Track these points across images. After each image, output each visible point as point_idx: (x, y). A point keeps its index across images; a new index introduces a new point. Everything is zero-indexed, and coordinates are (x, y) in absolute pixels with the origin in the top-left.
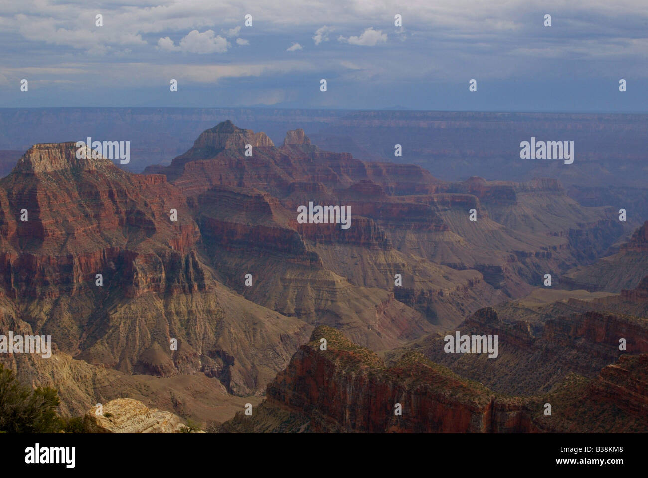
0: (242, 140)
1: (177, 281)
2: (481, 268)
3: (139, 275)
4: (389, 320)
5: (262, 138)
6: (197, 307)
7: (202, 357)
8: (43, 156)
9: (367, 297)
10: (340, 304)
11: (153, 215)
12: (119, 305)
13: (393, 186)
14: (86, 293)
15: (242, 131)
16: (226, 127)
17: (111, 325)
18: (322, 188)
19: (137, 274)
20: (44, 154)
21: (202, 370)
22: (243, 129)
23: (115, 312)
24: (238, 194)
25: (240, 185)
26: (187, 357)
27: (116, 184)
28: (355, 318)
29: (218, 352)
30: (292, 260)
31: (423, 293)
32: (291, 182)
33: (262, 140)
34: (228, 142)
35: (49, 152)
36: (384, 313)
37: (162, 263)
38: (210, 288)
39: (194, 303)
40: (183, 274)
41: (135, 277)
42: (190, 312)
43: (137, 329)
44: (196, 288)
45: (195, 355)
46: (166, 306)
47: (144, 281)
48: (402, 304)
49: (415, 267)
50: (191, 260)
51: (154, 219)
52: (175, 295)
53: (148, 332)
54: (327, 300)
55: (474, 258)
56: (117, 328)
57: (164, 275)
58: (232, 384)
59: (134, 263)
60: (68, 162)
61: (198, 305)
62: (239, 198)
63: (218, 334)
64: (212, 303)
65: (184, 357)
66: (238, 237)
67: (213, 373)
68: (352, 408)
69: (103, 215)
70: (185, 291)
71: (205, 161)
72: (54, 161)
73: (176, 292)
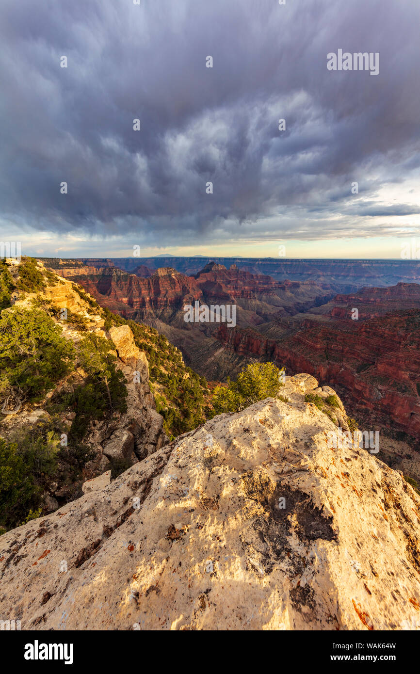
0: (216, 267)
2: (284, 307)
4: (253, 320)
9: (247, 313)
16: (212, 264)
18: (239, 282)
20: (161, 270)
25: (215, 280)
28: (243, 318)
31: (265, 313)
34: (212, 268)
48: (258, 316)
49: (263, 306)
51: (190, 289)
55: (283, 304)
58: (207, 333)
60: (168, 273)
62: (214, 284)
66: (213, 295)
67: (202, 331)
68: (231, 339)
69: (176, 288)
71: (206, 273)
72: (164, 272)
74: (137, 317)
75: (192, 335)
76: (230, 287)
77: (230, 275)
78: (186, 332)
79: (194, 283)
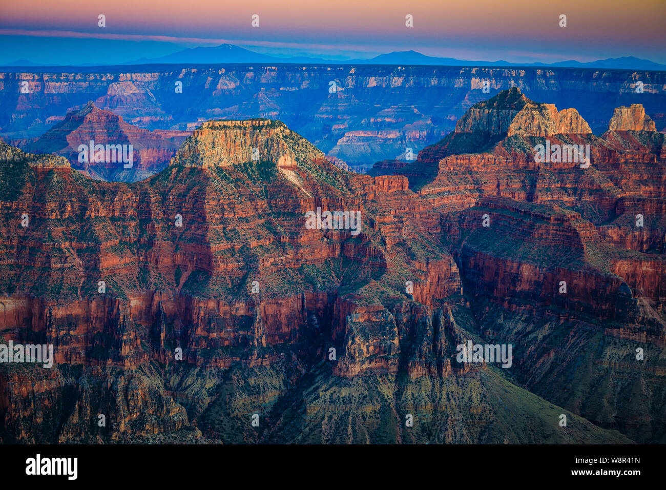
0: (535, 122)
1: (417, 354)
3: (357, 339)
5: (571, 119)
6: (449, 400)
8: (216, 140)
11: (383, 242)
12: (323, 387)
15: (537, 105)
17: (308, 418)
19: (353, 338)
20: (219, 137)
22: (539, 103)
23: (315, 399)
24: (527, 214)
25: (530, 197)
27: (326, 189)
30: (615, 331)
32: (619, 196)
33: (571, 122)
34: (512, 125)
35: (226, 133)
37: (395, 323)
39: (444, 393)
40: (428, 344)
41: (350, 342)
42: (436, 408)
43: (350, 429)
44: (449, 368)
46: (398, 395)
47: (365, 350)
50: (442, 319)
51: (385, 249)
52: (414, 377)
53: (367, 436)
56: (318, 425)
57: (396, 342)
59: (349, 319)
61: (450, 396)
62: (528, 221)
64: (474, 395)
66: (522, 287)
70: (430, 372)
71: (473, 156)
72: (232, 149)
73: (416, 373)
74: (75, 418)
76: (621, 242)
77: (616, 166)
79: (407, 209)
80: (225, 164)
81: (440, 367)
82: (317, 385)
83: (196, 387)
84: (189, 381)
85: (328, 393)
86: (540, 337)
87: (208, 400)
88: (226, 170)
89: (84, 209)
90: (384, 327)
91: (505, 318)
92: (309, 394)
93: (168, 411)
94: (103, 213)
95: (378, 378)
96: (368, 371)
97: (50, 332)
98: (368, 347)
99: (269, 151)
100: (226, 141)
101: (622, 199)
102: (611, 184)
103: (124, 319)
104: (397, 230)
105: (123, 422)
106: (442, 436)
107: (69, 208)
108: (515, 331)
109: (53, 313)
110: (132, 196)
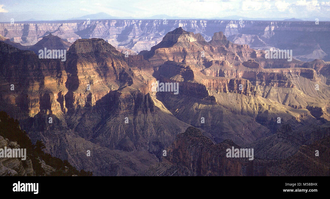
0: (186, 38)
1: (140, 107)
2: (310, 108)
3: (122, 103)
4: (250, 132)
5: (199, 36)
6: (149, 120)
7: (149, 144)
8: (81, 45)
9: (239, 120)
10: (224, 122)
11: (133, 75)
13: (271, 64)
14: (97, 112)
15: (187, 33)
16: (179, 31)
17: (107, 127)
18: (227, 63)
19: (120, 103)
20: (82, 44)
21: (149, 151)
22: (188, 32)
23: (110, 121)
25: (184, 61)
26: (142, 144)
28: (231, 130)
29: (157, 142)
30: (202, 99)
31: (272, 119)
33: (199, 38)
34: (179, 39)
35: (84, 43)
36: (249, 128)
37: (133, 98)
38: (156, 111)
39: (148, 118)
40: (143, 104)
41: (119, 104)
42: (145, 122)
43: (119, 130)
44: (149, 111)
45: (146, 143)
46: (134, 119)
47: (124, 106)
48: (260, 124)
49: (270, 106)
50: (147, 97)
51: (133, 77)
52: (139, 114)
53: (124, 131)
54: (218, 120)
55: (307, 103)
56: (110, 129)
57: (134, 104)
59: (119, 98)
60: (93, 48)
63: (158, 134)
64: (156, 118)
65: (140, 144)
67: (154, 152)
68: (193, 162)
69: (108, 74)
70: (144, 112)
71: (166, 49)
72: (86, 48)
73: (139, 113)
74: (33, 127)
75: (133, 159)
76: (210, 74)
78: (123, 154)
79: (143, 65)
80: (84, 52)
81: (146, 111)
82: (110, 117)
83: (74, 119)
84: (72, 117)
85: (113, 119)
86: (181, 102)
87: (78, 123)
88: (84, 54)
89: (39, 67)
90: (130, 100)
91: (171, 97)
92: (108, 120)
93: (61, 124)
94: (45, 67)
95: (128, 115)
96: (125, 113)
97: (29, 104)
98: (125, 105)
99: (97, 48)
100: (84, 45)
101: (212, 61)
102: (209, 56)
103: (52, 100)
104: (139, 71)
105: (48, 127)
106: (146, 130)
107: (35, 67)
108: (174, 101)
109: (30, 98)
110: (54, 62)
